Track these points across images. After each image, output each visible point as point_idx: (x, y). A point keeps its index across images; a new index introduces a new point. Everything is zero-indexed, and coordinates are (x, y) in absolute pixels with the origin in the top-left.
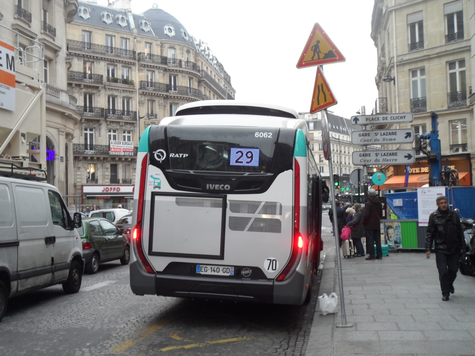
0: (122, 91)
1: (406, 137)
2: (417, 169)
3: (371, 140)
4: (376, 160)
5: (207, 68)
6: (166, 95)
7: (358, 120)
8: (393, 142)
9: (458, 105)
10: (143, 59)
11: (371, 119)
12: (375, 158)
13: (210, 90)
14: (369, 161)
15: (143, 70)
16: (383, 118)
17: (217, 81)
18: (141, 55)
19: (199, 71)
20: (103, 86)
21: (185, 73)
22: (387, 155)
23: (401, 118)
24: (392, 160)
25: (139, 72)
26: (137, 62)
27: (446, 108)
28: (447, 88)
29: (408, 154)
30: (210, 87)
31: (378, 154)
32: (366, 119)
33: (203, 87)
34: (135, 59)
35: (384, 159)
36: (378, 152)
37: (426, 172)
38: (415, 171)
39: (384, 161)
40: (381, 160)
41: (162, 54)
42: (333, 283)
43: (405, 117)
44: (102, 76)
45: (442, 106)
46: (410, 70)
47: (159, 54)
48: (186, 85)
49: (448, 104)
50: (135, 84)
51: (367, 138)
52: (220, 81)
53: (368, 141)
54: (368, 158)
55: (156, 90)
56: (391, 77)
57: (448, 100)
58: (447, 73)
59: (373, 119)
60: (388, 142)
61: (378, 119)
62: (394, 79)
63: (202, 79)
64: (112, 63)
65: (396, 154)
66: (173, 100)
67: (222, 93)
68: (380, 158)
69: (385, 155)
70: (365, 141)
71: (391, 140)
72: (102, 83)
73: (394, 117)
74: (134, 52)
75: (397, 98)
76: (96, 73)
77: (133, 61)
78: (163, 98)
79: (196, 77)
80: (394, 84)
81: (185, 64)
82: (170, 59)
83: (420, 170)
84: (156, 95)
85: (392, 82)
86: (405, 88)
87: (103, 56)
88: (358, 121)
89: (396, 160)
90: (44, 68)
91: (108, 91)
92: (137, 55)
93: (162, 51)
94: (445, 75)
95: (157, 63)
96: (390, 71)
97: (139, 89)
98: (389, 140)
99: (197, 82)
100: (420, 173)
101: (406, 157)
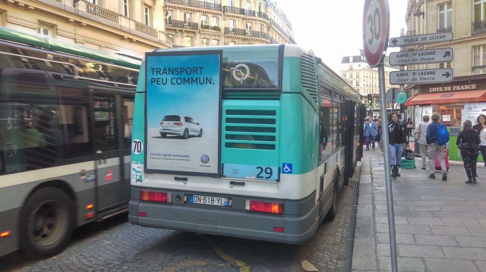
0: (212, 35)
1: (445, 56)
2: (440, 88)
3: (408, 60)
4: (413, 79)
5: (274, 17)
6: (243, 38)
7: (397, 41)
8: (432, 61)
9: (481, 33)
10: (227, 11)
11: (409, 41)
12: (412, 77)
13: (276, 34)
14: (406, 80)
15: (227, 19)
16: (422, 38)
17: (281, 27)
18: (225, 8)
19: (268, 19)
20: (198, 31)
21: (257, 21)
22: (424, 74)
23: (440, 37)
24: (429, 79)
25: (224, 20)
26: (222, 13)
27: (470, 35)
28: (472, 18)
29: (446, 73)
30: (276, 32)
31: (415, 73)
32: (405, 40)
33: (271, 31)
34: (221, 11)
35: (422, 78)
36: (415, 72)
37: (449, 90)
38: (439, 90)
39: (421, 79)
40: (418, 79)
41: (240, 6)
42: (371, 207)
43: (444, 36)
44: (198, 24)
45: (466, 34)
46: (438, 5)
47: (239, 7)
48: (258, 31)
49: (472, 32)
50: (221, 31)
51: (405, 58)
52: (284, 27)
53: (406, 61)
54: (405, 77)
55: (236, 34)
56: (421, 12)
57: (472, 28)
58: (472, 6)
59: (411, 40)
60: (426, 61)
61: (417, 40)
62: (423, 14)
63: (270, 25)
64: (205, 14)
65: (434, 73)
66: (248, 41)
67: (286, 36)
68: (417, 77)
69: (423, 74)
70: (403, 61)
71: (429, 59)
72: (198, 30)
73: (433, 37)
74: (220, 6)
75: (425, 29)
76: (193, 22)
77: (219, 12)
78: (241, 40)
79: (265, 23)
80: (423, 18)
81: (258, 14)
82: (247, 10)
83: (444, 89)
84: (236, 37)
85: (422, 16)
86: (433, 21)
87: (198, 9)
88: (396, 43)
89: (433, 79)
90: (145, 13)
91: (202, 35)
92: (222, 8)
93: (241, 4)
94: (471, 7)
95: (237, 13)
96: (420, 7)
97: (224, 34)
98: (427, 59)
99: (266, 28)
100: (443, 92)
101: (443, 75)
